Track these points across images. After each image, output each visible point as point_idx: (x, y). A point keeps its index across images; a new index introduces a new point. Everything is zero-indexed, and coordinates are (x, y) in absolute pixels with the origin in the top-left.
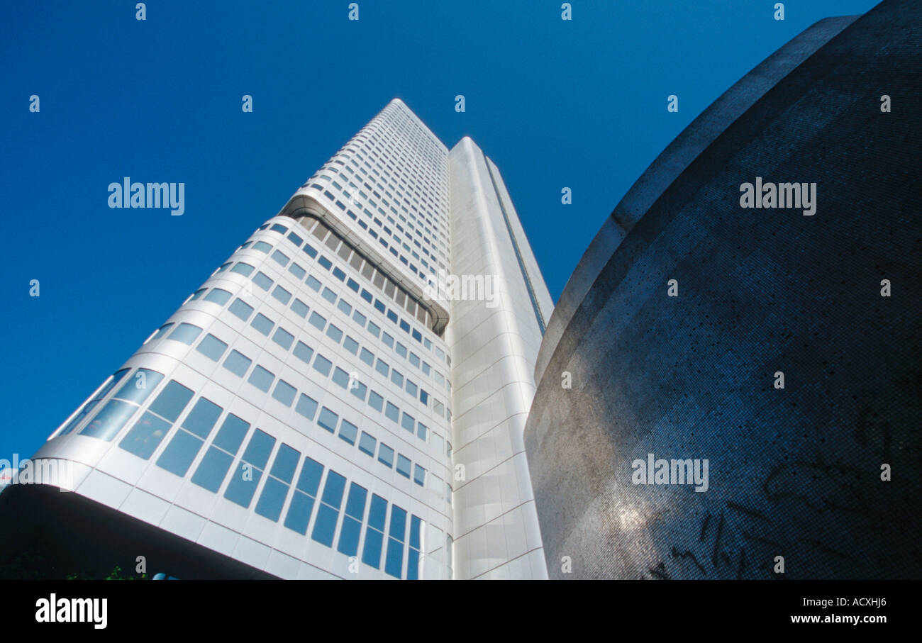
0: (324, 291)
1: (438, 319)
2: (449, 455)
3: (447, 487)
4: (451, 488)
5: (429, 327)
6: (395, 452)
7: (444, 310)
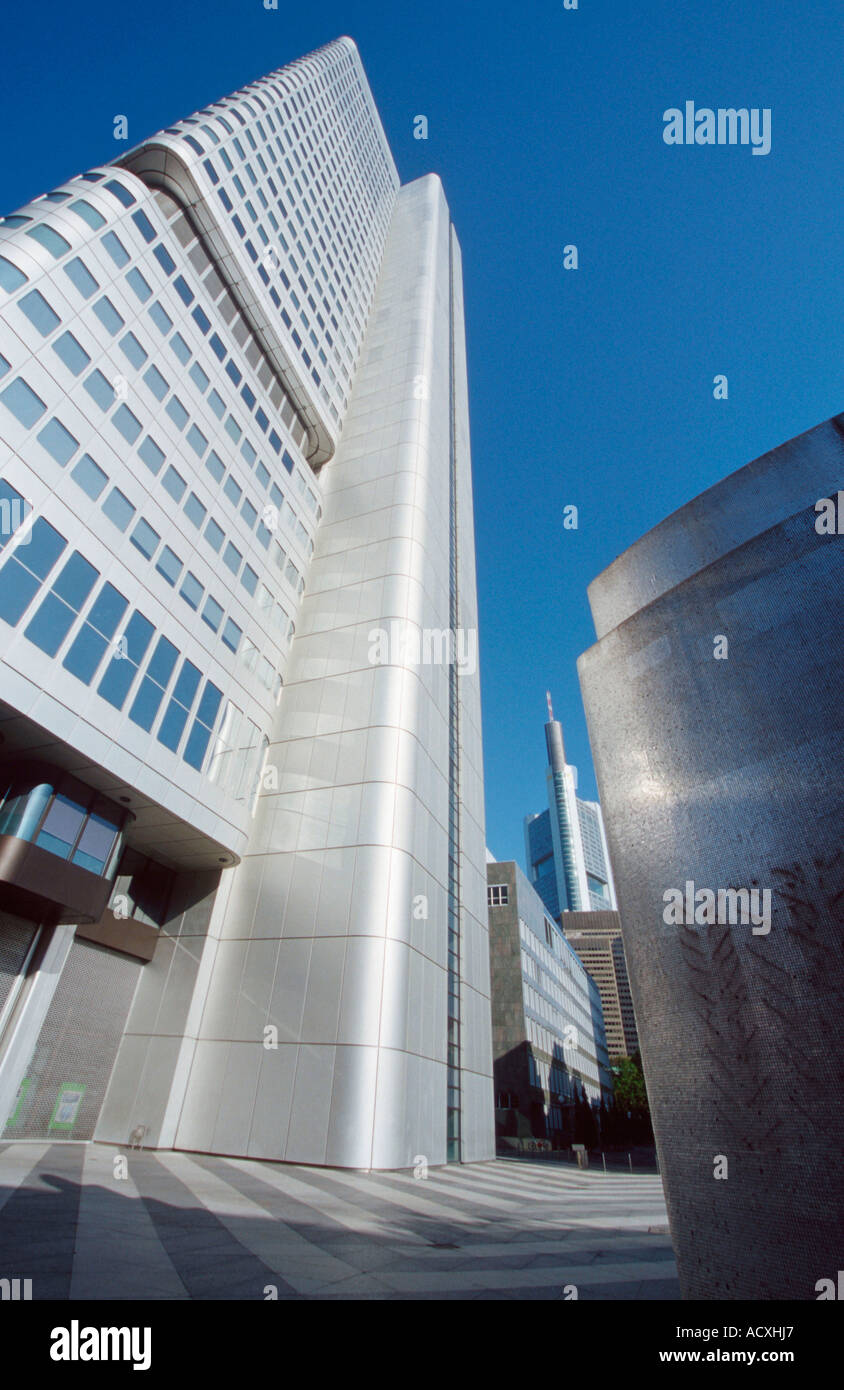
0: (174, 338)
1: (318, 448)
2: (289, 639)
3: (277, 679)
4: (282, 682)
5: (303, 452)
6: (205, 592)
7: (330, 440)
